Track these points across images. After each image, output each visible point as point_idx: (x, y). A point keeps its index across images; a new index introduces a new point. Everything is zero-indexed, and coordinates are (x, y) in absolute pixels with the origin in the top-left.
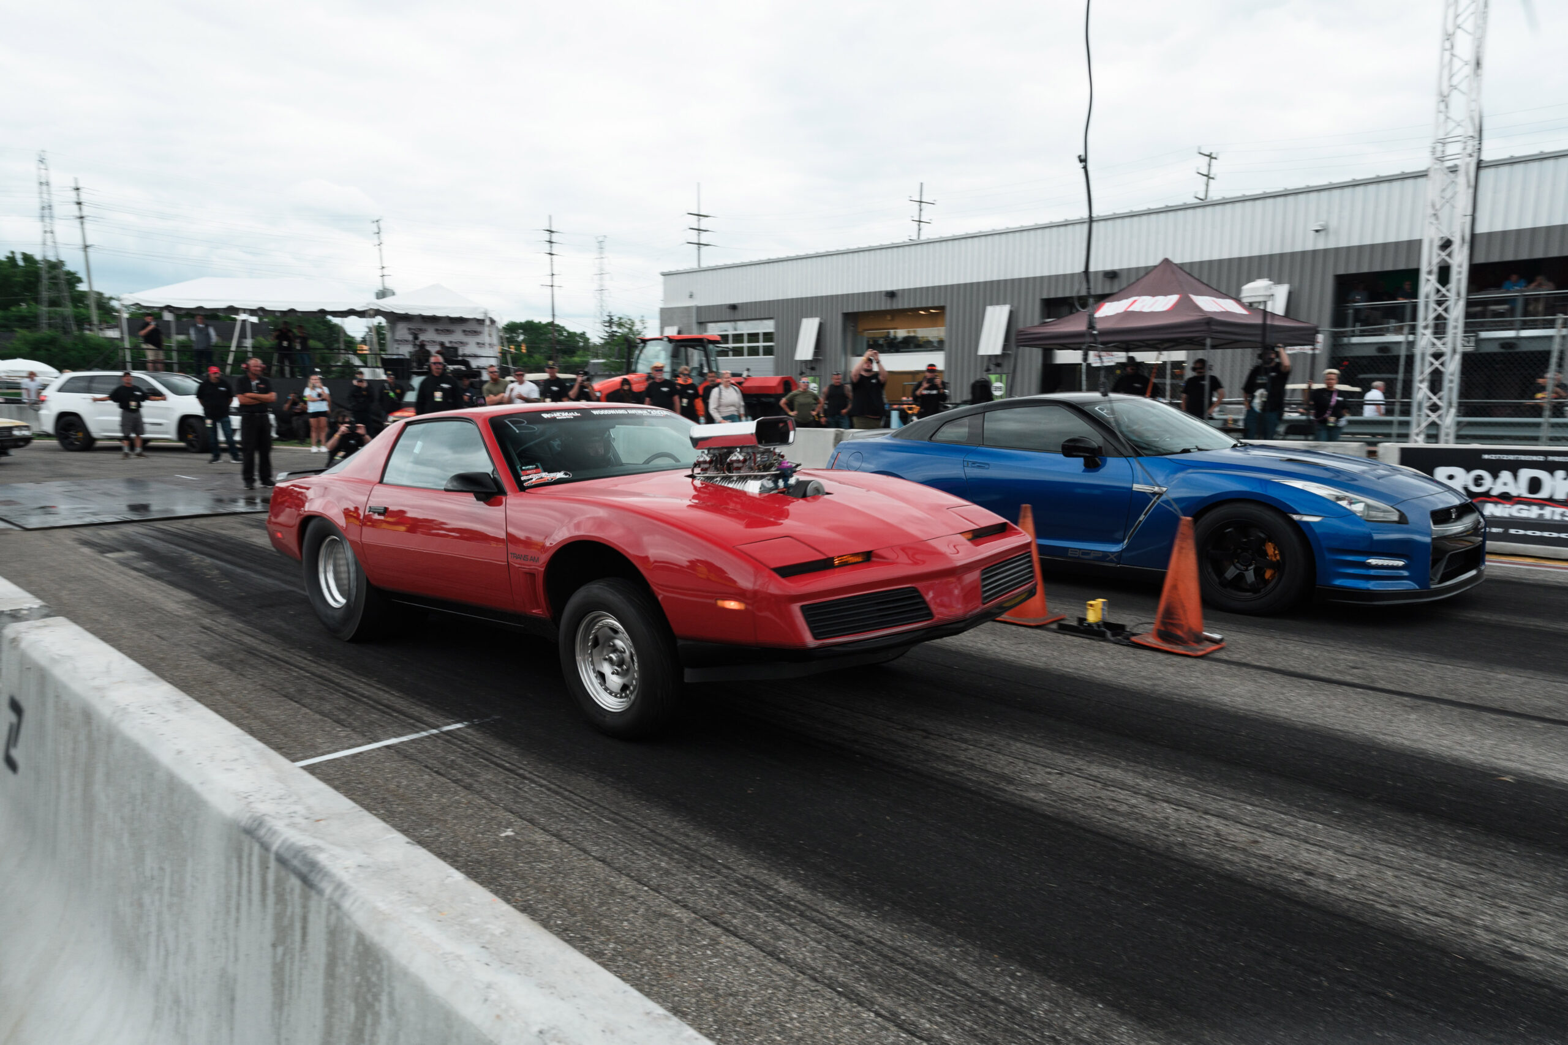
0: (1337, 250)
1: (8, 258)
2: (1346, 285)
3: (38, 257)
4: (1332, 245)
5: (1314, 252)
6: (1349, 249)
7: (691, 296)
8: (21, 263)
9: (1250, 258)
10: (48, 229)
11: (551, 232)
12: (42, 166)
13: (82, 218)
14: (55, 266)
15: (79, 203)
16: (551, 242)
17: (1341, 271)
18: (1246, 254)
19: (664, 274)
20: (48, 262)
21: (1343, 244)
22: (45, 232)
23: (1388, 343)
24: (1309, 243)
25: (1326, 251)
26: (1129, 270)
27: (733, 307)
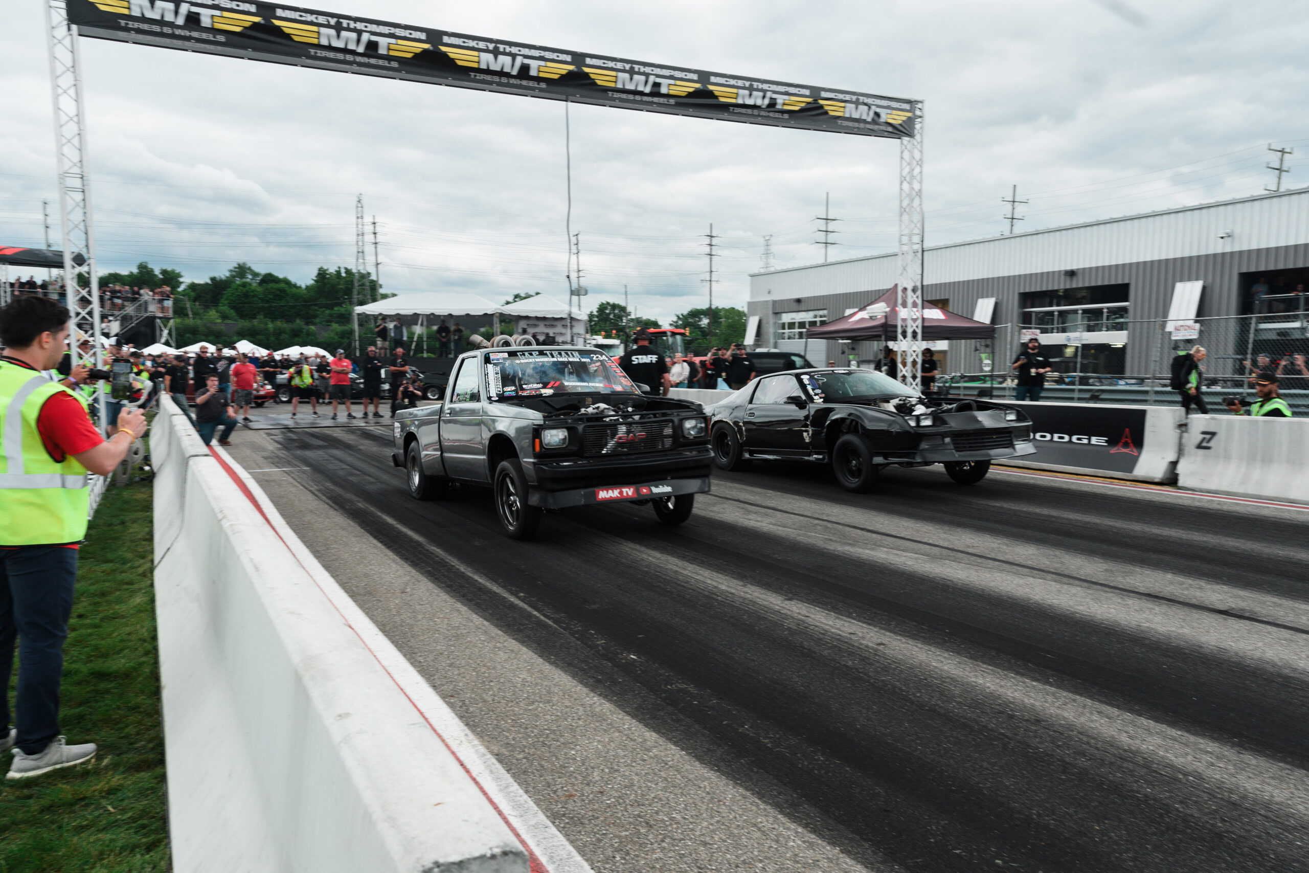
0: (1241, 253)
1: (336, 271)
2: (1249, 281)
3: (354, 271)
4: (1236, 249)
5: (1223, 254)
6: (1249, 252)
7: (769, 292)
8: (344, 275)
9: (1175, 260)
10: (360, 250)
11: (712, 237)
12: (359, 205)
13: (376, 243)
14: (364, 276)
15: (375, 233)
16: (711, 245)
17: (1244, 270)
18: (1171, 256)
19: (752, 276)
20: (359, 273)
21: (1245, 248)
22: (358, 252)
23: (1289, 329)
24: (1220, 247)
25: (1232, 253)
26: (1084, 269)
27: (799, 301)
